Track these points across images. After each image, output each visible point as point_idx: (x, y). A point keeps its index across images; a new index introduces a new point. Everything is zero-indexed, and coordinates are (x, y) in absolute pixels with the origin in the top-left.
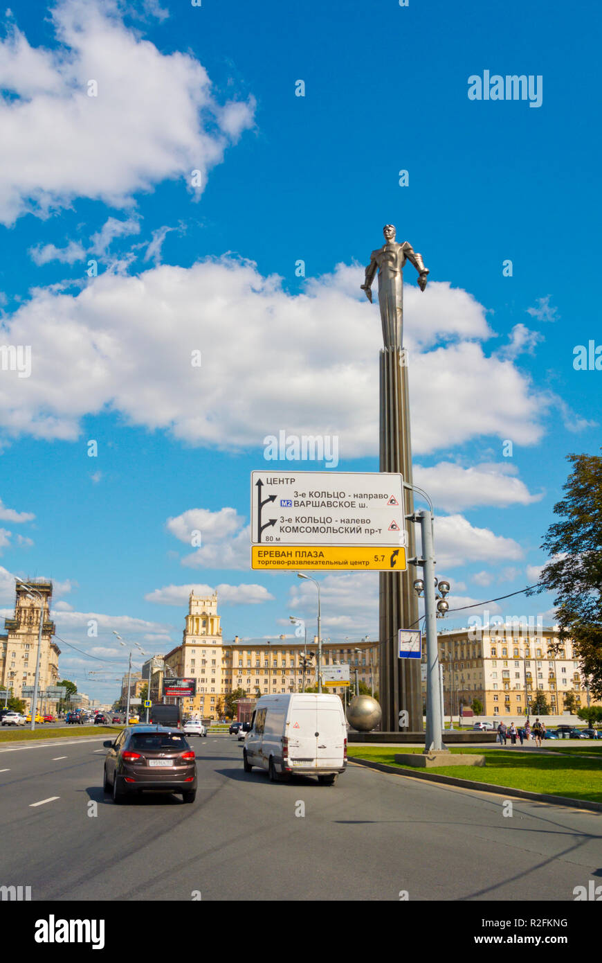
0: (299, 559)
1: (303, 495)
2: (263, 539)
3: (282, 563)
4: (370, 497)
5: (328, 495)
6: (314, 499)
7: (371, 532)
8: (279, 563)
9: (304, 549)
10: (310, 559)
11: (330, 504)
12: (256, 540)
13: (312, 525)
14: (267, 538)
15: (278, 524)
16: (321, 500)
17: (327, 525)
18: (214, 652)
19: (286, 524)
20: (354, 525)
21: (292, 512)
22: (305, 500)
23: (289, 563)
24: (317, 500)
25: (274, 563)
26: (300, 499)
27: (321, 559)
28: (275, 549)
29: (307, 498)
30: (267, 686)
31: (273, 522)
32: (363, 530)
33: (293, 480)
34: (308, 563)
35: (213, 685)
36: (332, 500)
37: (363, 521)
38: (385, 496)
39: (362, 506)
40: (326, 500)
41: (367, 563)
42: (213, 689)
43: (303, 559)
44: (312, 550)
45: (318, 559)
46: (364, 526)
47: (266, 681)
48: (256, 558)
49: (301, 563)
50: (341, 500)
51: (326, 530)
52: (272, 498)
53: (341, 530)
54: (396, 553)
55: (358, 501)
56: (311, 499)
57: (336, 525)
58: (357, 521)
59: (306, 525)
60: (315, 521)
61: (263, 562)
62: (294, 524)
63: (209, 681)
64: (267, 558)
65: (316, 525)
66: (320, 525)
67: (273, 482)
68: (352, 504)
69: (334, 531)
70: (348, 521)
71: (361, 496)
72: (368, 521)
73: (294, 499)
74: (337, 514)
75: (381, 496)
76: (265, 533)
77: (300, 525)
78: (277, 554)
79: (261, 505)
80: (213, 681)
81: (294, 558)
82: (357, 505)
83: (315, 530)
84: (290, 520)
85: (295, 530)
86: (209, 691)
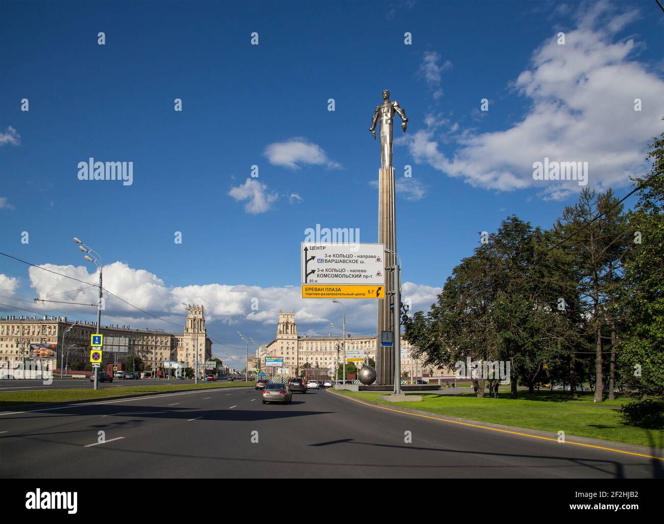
0: (327, 292)
1: (330, 256)
2: (308, 281)
3: (318, 294)
4: (366, 257)
5: (344, 256)
6: (335, 258)
7: (367, 277)
8: (317, 294)
9: (329, 287)
10: (334, 292)
11: (344, 261)
12: (304, 281)
13: (334, 273)
14: (310, 280)
15: (316, 273)
16: (339, 259)
17: (342, 273)
18: (293, 343)
19: (321, 272)
20: (357, 273)
21: (324, 266)
22: (331, 259)
23: (322, 294)
24: (337, 259)
25: (314, 294)
26: (328, 258)
27: (339, 292)
28: (314, 287)
29: (332, 258)
30: (321, 361)
31: (313, 272)
32: (362, 276)
33: (324, 248)
34: (332, 294)
35: (293, 361)
36: (346, 259)
37: (362, 271)
38: (374, 257)
39: (362, 262)
40: (342, 259)
41: (364, 295)
42: (293, 363)
43: (330, 292)
44: (335, 287)
45: (338, 292)
46: (363, 274)
47: (321, 359)
48: (305, 292)
49: (328, 294)
50: (350, 259)
51: (342, 276)
52: (313, 258)
53: (350, 276)
54: (380, 289)
55: (360, 259)
56: (334, 258)
57: (347, 273)
58: (359, 271)
59: (331, 273)
60: (336, 271)
61: (308, 294)
62: (325, 273)
63: (291, 358)
64: (311, 292)
65: (336, 273)
66: (339, 273)
67: (313, 248)
68: (356, 261)
69: (347, 276)
70: (354, 271)
71: (362, 257)
72: (365, 271)
73: (325, 258)
74: (348, 267)
75: (372, 257)
76: (309, 278)
77: (328, 273)
78: (316, 289)
79: (307, 262)
80: (293, 358)
81: (324, 292)
82: (359, 262)
83: (336, 276)
84: (322, 271)
85: (325, 276)
86: (291, 364)
